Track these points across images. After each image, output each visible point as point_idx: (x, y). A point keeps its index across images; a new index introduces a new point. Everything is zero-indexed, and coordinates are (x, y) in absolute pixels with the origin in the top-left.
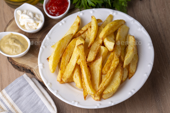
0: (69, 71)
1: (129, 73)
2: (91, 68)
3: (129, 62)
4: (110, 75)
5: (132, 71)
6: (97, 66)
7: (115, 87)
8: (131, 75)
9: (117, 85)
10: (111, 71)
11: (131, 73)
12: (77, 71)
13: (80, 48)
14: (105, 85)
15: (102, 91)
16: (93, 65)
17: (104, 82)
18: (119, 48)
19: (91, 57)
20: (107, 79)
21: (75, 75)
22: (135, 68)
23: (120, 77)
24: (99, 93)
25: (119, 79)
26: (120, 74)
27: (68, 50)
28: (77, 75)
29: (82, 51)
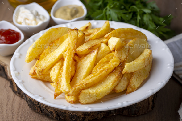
0: (48, 61)
1: (128, 85)
2: (79, 64)
3: (133, 70)
4: (99, 73)
5: (134, 85)
6: (87, 63)
7: (102, 90)
8: (131, 90)
9: (105, 89)
10: (103, 70)
11: (131, 87)
12: (59, 65)
13: (72, 33)
14: (87, 82)
15: (81, 88)
16: (83, 61)
17: (88, 80)
18: (126, 52)
19: (83, 48)
20: (94, 76)
21: (55, 69)
22: (140, 84)
23: (113, 82)
24: (76, 89)
25: (112, 83)
26: (115, 79)
27: (58, 41)
28: (56, 69)
29: (73, 38)
